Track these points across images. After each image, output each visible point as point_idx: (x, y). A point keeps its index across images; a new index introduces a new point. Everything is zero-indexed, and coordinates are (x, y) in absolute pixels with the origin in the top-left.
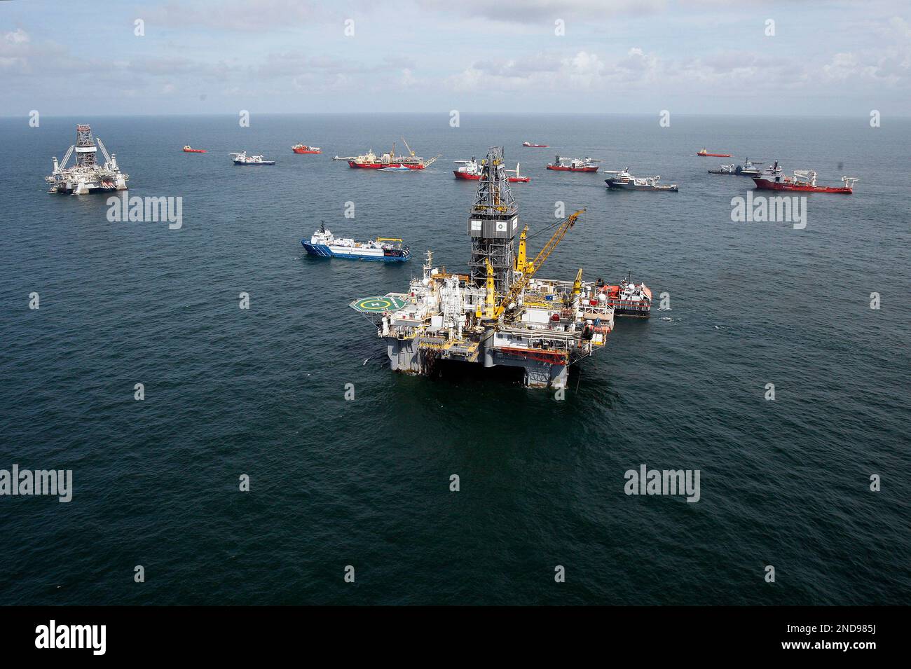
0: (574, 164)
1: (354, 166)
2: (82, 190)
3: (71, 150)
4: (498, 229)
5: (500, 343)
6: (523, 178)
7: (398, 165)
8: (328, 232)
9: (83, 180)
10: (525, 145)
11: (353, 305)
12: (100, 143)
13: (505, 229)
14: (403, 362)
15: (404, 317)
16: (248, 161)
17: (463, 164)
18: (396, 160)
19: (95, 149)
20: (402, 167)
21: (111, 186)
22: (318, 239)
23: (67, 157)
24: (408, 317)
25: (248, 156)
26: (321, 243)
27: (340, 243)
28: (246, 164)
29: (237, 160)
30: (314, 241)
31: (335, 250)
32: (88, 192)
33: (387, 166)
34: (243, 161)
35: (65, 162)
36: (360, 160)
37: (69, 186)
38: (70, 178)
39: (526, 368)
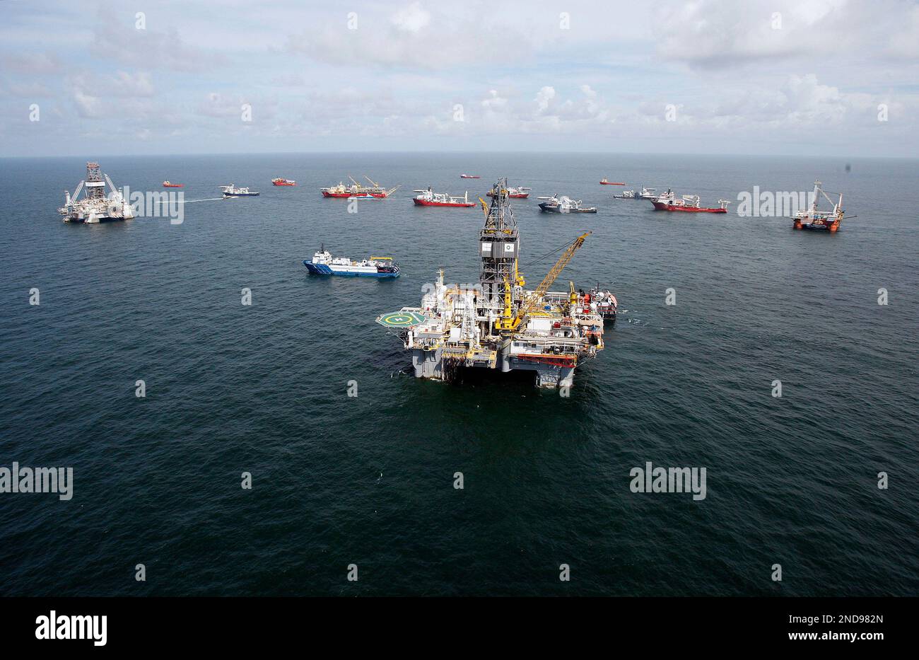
0: (509, 192)
1: (328, 195)
2: (93, 219)
3: (82, 184)
4: (506, 250)
5: (516, 351)
6: (471, 203)
7: (365, 194)
8: (326, 253)
9: (94, 211)
10: (462, 177)
11: (378, 320)
12: (108, 179)
13: (512, 250)
14: (427, 370)
15: (427, 330)
16: (236, 193)
17: (420, 193)
18: (363, 190)
19: (103, 184)
20: (368, 196)
21: (119, 215)
22: (320, 259)
23: (78, 190)
24: (430, 330)
25: (236, 188)
26: (322, 263)
27: (339, 262)
28: (234, 195)
29: (226, 191)
30: (315, 261)
31: (334, 268)
32: (98, 221)
33: (356, 195)
34: (232, 193)
35: (76, 195)
36: (332, 191)
37: (81, 217)
38: (82, 209)
39: (539, 372)
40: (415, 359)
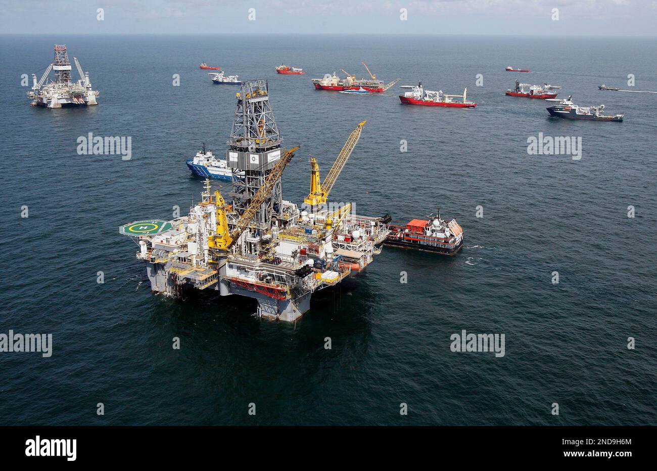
1: (320, 88)
2: (55, 104)
3: (50, 68)
4: (252, 162)
5: (231, 273)
6: (471, 103)
7: (357, 88)
8: (209, 154)
9: (56, 96)
10: (508, 70)
11: (122, 230)
12: (77, 63)
13: (257, 162)
15: (162, 241)
16: (225, 81)
17: (410, 90)
18: (358, 82)
19: (69, 68)
20: (362, 90)
21: (81, 101)
22: (199, 160)
23: (46, 73)
24: (165, 242)
25: (225, 76)
26: (201, 164)
27: (217, 164)
28: (223, 83)
29: (215, 79)
31: (212, 171)
32: (61, 106)
33: (348, 88)
34: (221, 80)
35: (43, 79)
36: (326, 82)
37: (45, 101)
38: (46, 93)
39: (258, 299)
40: (149, 270)
